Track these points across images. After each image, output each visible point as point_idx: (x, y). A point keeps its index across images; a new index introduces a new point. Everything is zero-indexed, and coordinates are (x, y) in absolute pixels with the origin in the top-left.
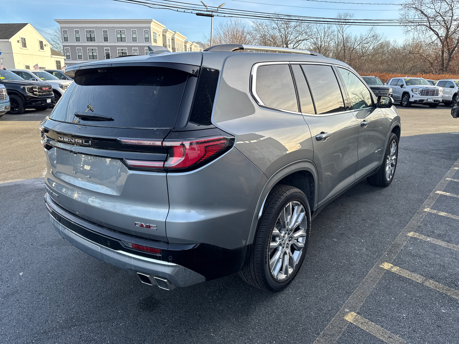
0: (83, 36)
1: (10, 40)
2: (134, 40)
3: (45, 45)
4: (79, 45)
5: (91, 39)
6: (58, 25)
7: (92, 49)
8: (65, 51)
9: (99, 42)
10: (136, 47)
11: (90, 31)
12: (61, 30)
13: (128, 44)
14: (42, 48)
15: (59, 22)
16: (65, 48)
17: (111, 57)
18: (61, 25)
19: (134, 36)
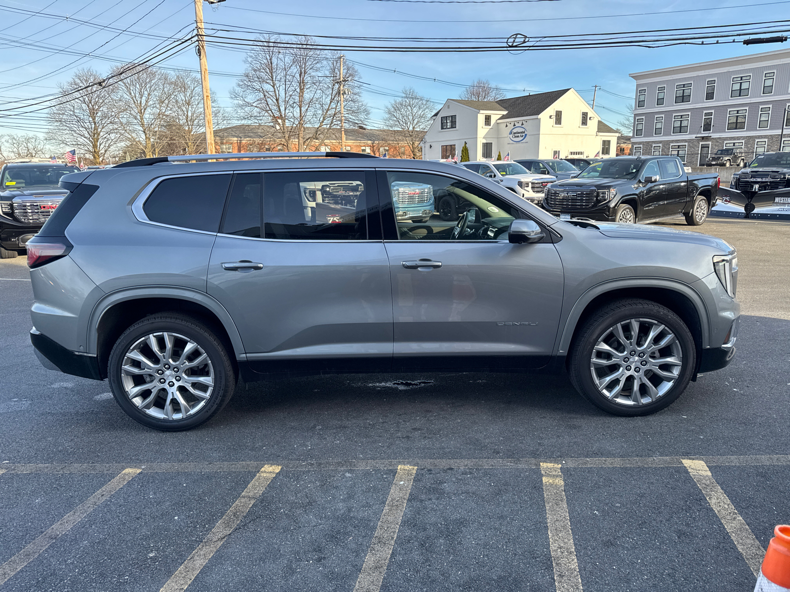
0: (670, 95)
1: (540, 116)
2: (767, 90)
3: (590, 118)
4: (660, 111)
5: (683, 98)
6: (634, 83)
7: (682, 116)
8: (636, 123)
9: (699, 102)
10: (768, 104)
11: (684, 85)
12: (637, 89)
13: (752, 99)
14: (584, 122)
15: (636, 77)
16: (637, 118)
17: (713, 126)
18: (638, 81)
19: (769, 83)
